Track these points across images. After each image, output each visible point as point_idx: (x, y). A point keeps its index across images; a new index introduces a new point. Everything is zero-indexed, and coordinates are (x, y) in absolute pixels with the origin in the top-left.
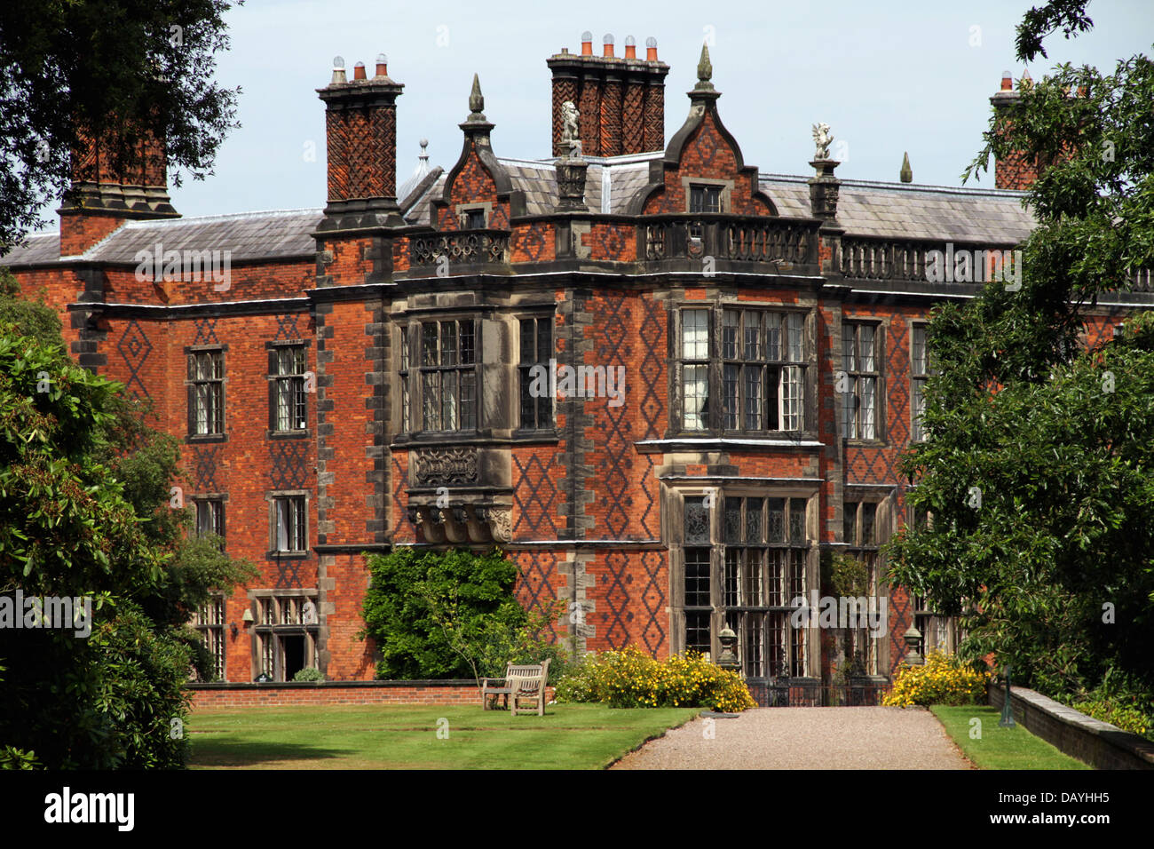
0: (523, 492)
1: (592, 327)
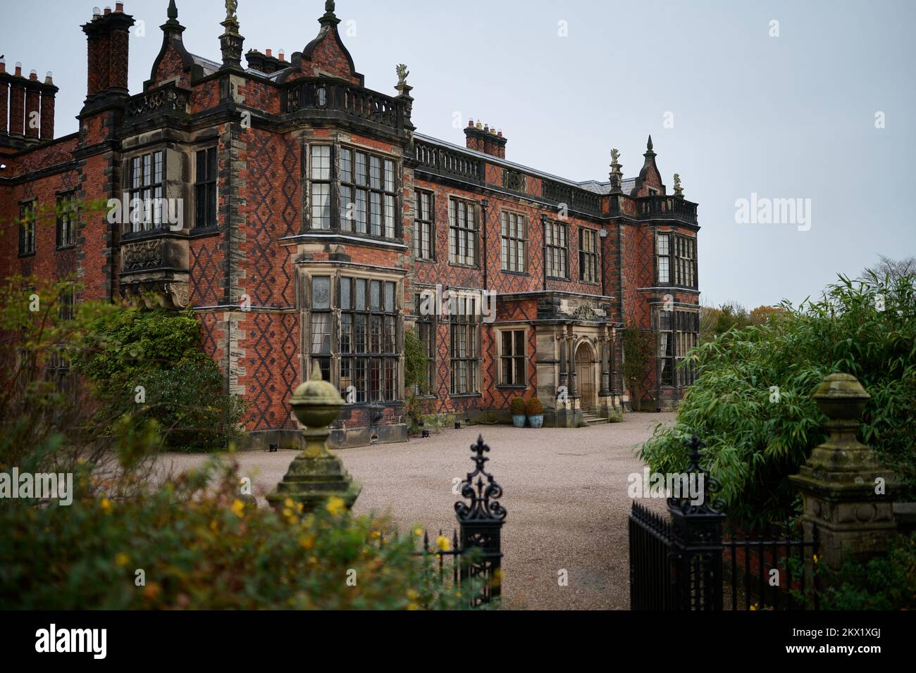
0: (196, 273)
1: (245, 152)
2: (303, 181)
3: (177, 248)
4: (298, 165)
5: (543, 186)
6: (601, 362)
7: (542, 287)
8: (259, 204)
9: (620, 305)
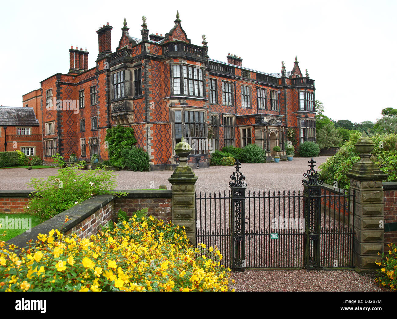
0: (136, 111)
1: (151, 69)
2: (171, 78)
3: (129, 103)
4: (169, 73)
5: (256, 76)
6: (279, 139)
7: (257, 113)
8: (156, 87)
9: (286, 118)
